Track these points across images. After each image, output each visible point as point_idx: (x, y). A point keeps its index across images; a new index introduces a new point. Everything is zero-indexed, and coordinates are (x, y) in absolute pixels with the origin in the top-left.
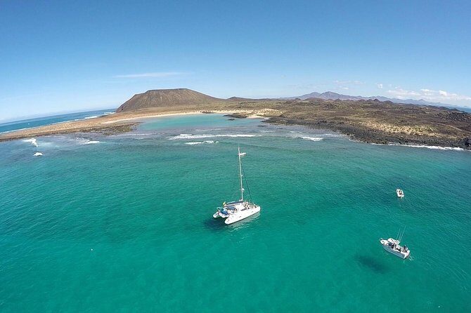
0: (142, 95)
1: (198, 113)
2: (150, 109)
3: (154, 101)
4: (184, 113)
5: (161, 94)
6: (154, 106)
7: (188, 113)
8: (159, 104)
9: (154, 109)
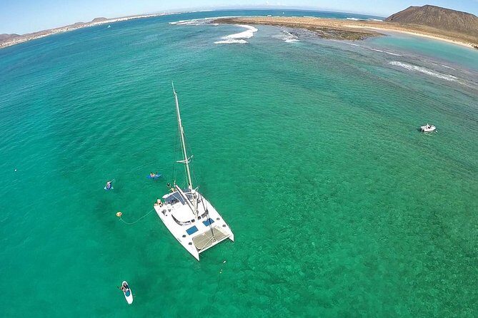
0: (419, 9)
1: (469, 45)
2: (423, 27)
3: (430, 19)
4: (451, 41)
5: (441, 13)
6: (429, 24)
7: (456, 42)
8: (435, 25)
9: (427, 27)
